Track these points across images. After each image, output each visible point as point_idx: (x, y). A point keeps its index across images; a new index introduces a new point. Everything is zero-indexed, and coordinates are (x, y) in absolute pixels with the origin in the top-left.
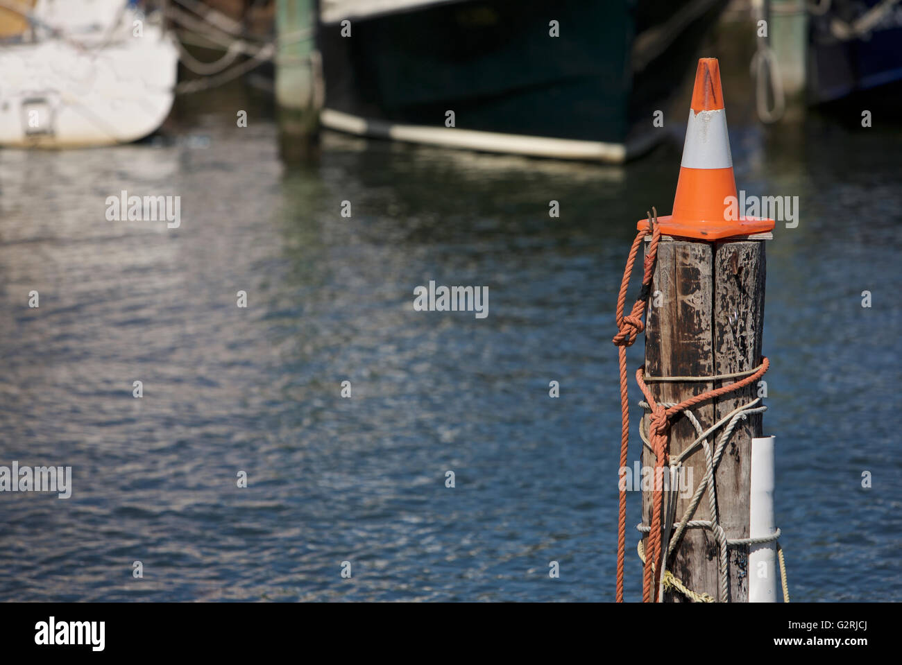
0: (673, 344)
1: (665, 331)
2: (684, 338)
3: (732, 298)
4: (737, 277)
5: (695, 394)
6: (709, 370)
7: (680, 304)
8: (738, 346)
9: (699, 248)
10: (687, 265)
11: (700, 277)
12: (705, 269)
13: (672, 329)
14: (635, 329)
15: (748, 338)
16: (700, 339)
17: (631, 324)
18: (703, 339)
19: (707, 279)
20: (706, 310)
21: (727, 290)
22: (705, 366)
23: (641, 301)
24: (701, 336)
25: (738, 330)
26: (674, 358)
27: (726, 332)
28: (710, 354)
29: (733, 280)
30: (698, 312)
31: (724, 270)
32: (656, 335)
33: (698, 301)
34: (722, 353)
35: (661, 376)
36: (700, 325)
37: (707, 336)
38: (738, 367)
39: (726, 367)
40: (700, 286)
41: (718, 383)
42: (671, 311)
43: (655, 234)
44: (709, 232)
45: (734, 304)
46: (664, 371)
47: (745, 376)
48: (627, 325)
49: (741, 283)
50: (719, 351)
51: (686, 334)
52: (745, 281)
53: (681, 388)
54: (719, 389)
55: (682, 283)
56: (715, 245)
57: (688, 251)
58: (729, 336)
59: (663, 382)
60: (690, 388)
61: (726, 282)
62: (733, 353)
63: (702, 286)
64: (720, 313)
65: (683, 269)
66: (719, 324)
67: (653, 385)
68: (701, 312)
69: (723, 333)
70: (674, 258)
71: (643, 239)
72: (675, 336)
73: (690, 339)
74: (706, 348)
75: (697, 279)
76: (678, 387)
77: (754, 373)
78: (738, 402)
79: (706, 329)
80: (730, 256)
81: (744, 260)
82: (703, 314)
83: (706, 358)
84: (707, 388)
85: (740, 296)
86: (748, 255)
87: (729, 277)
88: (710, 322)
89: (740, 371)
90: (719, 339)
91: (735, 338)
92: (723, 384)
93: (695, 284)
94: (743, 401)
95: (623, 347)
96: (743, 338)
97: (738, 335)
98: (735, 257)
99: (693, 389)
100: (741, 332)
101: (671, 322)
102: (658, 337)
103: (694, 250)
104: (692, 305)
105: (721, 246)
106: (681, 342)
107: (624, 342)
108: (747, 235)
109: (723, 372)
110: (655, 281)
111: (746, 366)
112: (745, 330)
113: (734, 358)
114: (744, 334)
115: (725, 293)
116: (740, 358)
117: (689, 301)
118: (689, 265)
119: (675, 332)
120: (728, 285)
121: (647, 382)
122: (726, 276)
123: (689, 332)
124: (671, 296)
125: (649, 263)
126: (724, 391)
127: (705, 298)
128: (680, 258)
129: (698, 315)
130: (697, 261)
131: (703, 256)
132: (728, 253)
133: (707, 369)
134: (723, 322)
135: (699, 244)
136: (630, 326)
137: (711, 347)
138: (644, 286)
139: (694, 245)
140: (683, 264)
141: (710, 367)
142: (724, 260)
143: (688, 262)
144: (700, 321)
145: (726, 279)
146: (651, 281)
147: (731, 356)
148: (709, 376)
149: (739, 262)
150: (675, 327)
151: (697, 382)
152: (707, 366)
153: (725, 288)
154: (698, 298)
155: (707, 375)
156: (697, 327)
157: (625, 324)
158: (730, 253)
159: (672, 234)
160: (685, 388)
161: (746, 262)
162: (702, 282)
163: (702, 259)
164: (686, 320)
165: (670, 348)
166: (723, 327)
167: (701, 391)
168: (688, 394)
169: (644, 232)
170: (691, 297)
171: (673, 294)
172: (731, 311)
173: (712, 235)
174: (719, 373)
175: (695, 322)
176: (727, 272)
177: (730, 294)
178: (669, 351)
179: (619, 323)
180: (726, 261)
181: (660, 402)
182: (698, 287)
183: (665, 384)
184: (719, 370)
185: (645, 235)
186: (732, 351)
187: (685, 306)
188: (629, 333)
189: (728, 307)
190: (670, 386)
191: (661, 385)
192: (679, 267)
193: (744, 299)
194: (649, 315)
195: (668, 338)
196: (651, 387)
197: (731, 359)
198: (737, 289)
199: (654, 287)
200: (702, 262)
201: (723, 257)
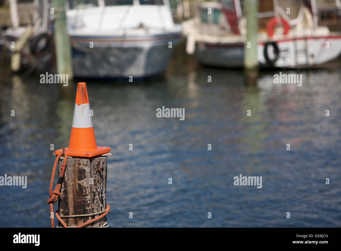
0: (74, 201)
1: (71, 196)
2: (79, 198)
3: (98, 181)
4: (100, 172)
5: (84, 222)
6: (90, 212)
7: (77, 184)
8: (100, 201)
9: (85, 161)
10: (80, 168)
11: (86, 173)
12: (87, 169)
13: (74, 195)
14: (57, 196)
15: (104, 197)
16: (86, 198)
17: (56, 194)
18: (87, 199)
19: (89, 173)
20: (88, 186)
21: (96, 178)
22: (88, 210)
23: (59, 184)
24: (86, 197)
25: (100, 194)
26: (75, 207)
27: (96, 195)
28: (90, 205)
29: (98, 173)
30: (85, 187)
31: (95, 169)
32: (66, 198)
33: (85, 183)
34: (94, 204)
35: (69, 215)
36: (86, 193)
37: (89, 197)
38: (100, 209)
39: (96, 210)
40: (86, 177)
41: (93, 217)
42: (73, 188)
43: (66, 156)
44: (89, 154)
45: (98, 183)
46: (70, 213)
47: (103, 213)
48: (53, 195)
49: (101, 174)
50: (93, 203)
51: (80, 197)
52: (102, 173)
53: (78, 220)
54: (94, 219)
55: (78, 176)
56: (91, 159)
57: (81, 162)
58: (97, 197)
59: (70, 218)
60: (82, 219)
61: (96, 174)
62: (99, 203)
63: (87, 176)
64: (93, 187)
65: (78, 170)
66: (93, 192)
67: (65, 219)
68: (86, 187)
69: (95, 195)
70: (74, 166)
71: (59, 158)
72: (75, 198)
73: (82, 199)
74: (89, 202)
75: (84, 173)
76: (77, 219)
77: (106, 212)
78: (100, 224)
79: (88, 194)
80: (97, 163)
81: (102, 164)
82: (87, 188)
83: (88, 207)
84: (89, 219)
85: (101, 180)
86: (103, 162)
87: (97, 172)
88: (90, 191)
89: (101, 211)
90: (93, 198)
91: (99, 197)
92: (95, 217)
93: (84, 176)
94: (102, 223)
95: (52, 204)
96: (102, 197)
97: (100, 196)
98: (99, 164)
99: (83, 220)
100: (101, 195)
101: (73, 192)
102: (67, 199)
103: (83, 162)
104: (82, 184)
105: (94, 159)
106: (78, 200)
107: (52, 202)
108: (102, 154)
109: (95, 212)
110: (66, 175)
111: (103, 209)
112: (103, 194)
113: (99, 205)
114: (102, 195)
115: (95, 179)
116: (101, 205)
117: (81, 183)
118: (81, 168)
119: (75, 196)
120: (96, 175)
121: (62, 218)
122: (95, 172)
123: (81, 196)
124: (73, 181)
125: (64, 168)
126: (96, 220)
127: (88, 181)
128: (77, 166)
129: (85, 189)
130: (85, 166)
131: (87, 164)
132: (96, 162)
133: (89, 211)
134: (95, 191)
135: (85, 159)
136: (55, 195)
137: (90, 202)
138: (61, 178)
139: (83, 160)
140: (79, 168)
141: (90, 210)
142: (95, 165)
143: (80, 167)
144: (86, 191)
145: (95, 173)
146: (64, 175)
147: (98, 205)
148: (90, 214)
149: (100, 166)
150: (75, 194)
151: (85, 216)
152: (89, 210)
153: (95, 177)
154: (85, 181)
155: (89, 214)
156: (85, 194)
157: (53, 194)
158: (97, 162)
159: (72, 155)
160: (80, 220)
161: (103, 165)
162: (86, 175)
163: (86, 165)
164: (80, 191)
165: (73, 203)
166: (95, 193)
167: (87, 220)
168: (81, 222)
169: (60, 155)
170: (82, 181)
171: (74, 180)
172: (98, 186)
173: (91, 155)
174: (94, 212)
175: (84, 191)
176: (96, 170)
177: (97, 179)
178: (73, 204)
179: (50, 194)
180: (96, 166)
181: (69, 226)
182: (85, 177)
183: (71, 218)
184: (94, 211)
185: (60, 156)
186: (98, 203)
187: (80, 185)
188: (55, 198)
189: (96, 185)
190: (73, 219)
191: (69, 219)
192: (77, 169)
193: (102, 181)
194: (63, 190)
195: (72, 199)
196: (64, 220)
197: (98, 206)
198: (100, 177)
199: (65, 178)
200: (87, 167)
201: (94, 164)
